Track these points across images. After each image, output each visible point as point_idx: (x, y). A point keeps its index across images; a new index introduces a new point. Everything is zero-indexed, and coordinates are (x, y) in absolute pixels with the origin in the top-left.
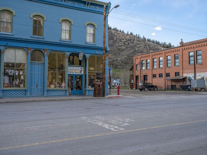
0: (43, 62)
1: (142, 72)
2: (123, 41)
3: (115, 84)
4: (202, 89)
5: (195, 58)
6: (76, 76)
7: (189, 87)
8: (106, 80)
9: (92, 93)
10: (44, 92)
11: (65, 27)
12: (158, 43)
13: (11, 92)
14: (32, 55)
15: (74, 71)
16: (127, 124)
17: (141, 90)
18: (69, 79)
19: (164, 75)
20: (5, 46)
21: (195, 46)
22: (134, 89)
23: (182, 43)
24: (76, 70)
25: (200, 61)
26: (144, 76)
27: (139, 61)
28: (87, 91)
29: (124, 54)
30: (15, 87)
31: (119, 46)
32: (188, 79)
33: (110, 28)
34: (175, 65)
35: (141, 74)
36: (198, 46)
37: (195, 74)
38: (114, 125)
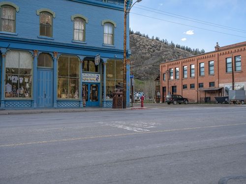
0: (52, 68)
1: (170, 83)
2: (147, 47)
3: (138, 98)
4: (241, 101)
5: (234, 65)
6: (91, 84)
7: (226, 100)
8: (127, 88)
9: (111, 104)
10: (53, 103)
11: (78, 26)
12: (189, 50)
13: (15, 103)
14: (39, 59)
15: (89, 79)
16: (152, 127)
17: (169, 103)
18: (83, 88)
19: (196, 86)
20: (7, 48)
21: (233, 50)
22: (161, 102)
23: (217, 47)
24: (92, 78)
25: (239, 69)
26: (173, 87)
27: (167, 69)
28: (105, 102)
29: (149, 63)
30: (20, 97)
31: (143, 53)
32: (225, 90)
33: (132, 33)
34: (209, 74)
35: (168, 84)
36: (237, 50)
37: (233, 84)
38: (137, 127)
